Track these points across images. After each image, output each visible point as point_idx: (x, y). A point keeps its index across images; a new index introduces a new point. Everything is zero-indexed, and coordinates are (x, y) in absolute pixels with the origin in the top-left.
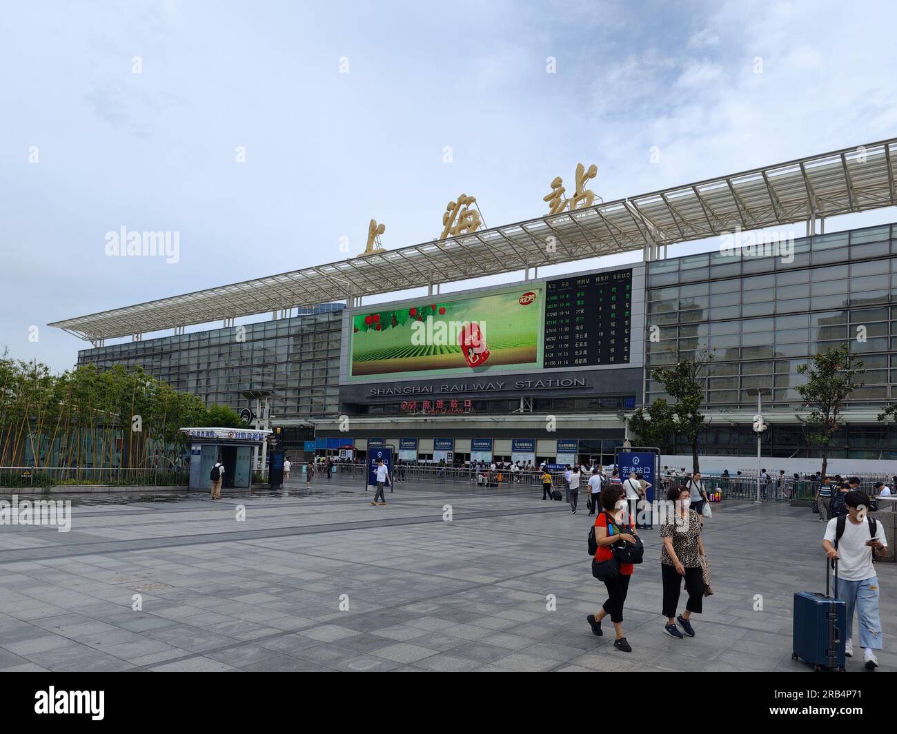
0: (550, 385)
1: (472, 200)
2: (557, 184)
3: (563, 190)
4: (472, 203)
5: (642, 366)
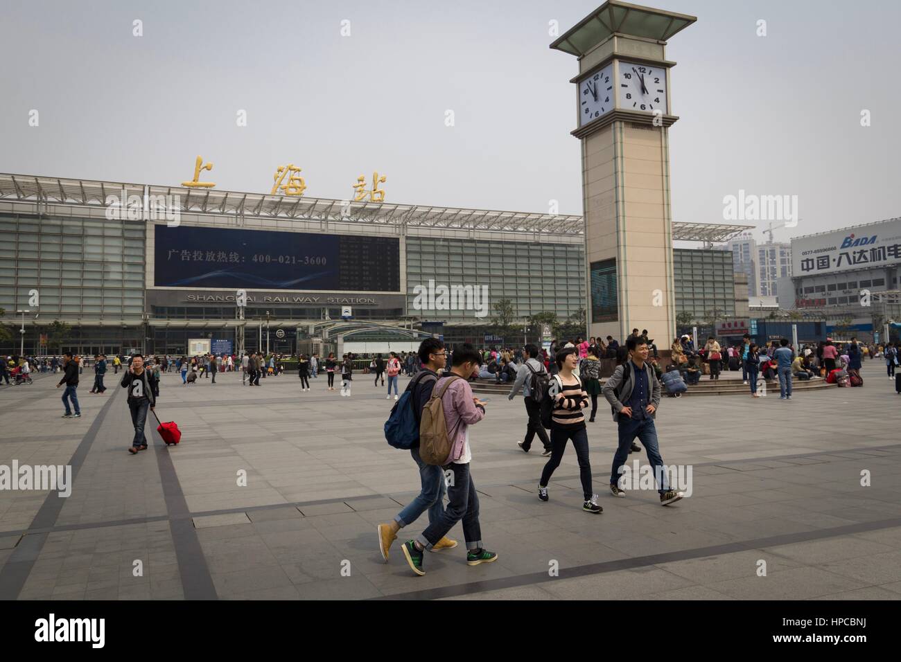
0: (352, 302)
5: (405, 294)
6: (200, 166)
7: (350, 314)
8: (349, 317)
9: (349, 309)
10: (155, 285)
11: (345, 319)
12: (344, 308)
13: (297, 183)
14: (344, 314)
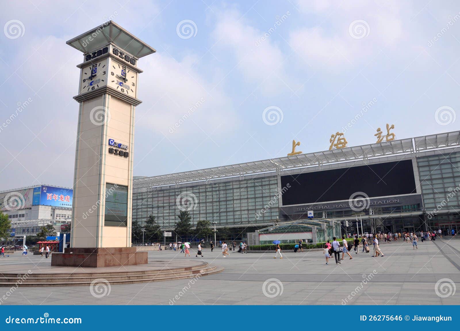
0: (385, 203)
1: (342, 134)
2: (379, 130)
3: (382, 132)
4: (342, 135)
5: (421, 194)
6: (295, 145)
7: (312, 215)
8: (312, 217)
9: (312, 212)
10: (283, 205)
11: (311, 218)
12: (309, 212)
13: (342, 141)
14: (309, 215)
